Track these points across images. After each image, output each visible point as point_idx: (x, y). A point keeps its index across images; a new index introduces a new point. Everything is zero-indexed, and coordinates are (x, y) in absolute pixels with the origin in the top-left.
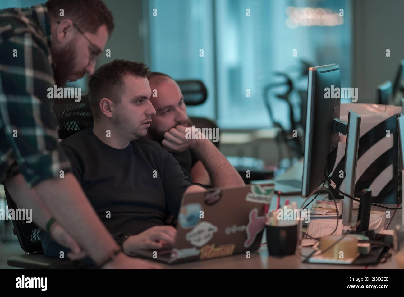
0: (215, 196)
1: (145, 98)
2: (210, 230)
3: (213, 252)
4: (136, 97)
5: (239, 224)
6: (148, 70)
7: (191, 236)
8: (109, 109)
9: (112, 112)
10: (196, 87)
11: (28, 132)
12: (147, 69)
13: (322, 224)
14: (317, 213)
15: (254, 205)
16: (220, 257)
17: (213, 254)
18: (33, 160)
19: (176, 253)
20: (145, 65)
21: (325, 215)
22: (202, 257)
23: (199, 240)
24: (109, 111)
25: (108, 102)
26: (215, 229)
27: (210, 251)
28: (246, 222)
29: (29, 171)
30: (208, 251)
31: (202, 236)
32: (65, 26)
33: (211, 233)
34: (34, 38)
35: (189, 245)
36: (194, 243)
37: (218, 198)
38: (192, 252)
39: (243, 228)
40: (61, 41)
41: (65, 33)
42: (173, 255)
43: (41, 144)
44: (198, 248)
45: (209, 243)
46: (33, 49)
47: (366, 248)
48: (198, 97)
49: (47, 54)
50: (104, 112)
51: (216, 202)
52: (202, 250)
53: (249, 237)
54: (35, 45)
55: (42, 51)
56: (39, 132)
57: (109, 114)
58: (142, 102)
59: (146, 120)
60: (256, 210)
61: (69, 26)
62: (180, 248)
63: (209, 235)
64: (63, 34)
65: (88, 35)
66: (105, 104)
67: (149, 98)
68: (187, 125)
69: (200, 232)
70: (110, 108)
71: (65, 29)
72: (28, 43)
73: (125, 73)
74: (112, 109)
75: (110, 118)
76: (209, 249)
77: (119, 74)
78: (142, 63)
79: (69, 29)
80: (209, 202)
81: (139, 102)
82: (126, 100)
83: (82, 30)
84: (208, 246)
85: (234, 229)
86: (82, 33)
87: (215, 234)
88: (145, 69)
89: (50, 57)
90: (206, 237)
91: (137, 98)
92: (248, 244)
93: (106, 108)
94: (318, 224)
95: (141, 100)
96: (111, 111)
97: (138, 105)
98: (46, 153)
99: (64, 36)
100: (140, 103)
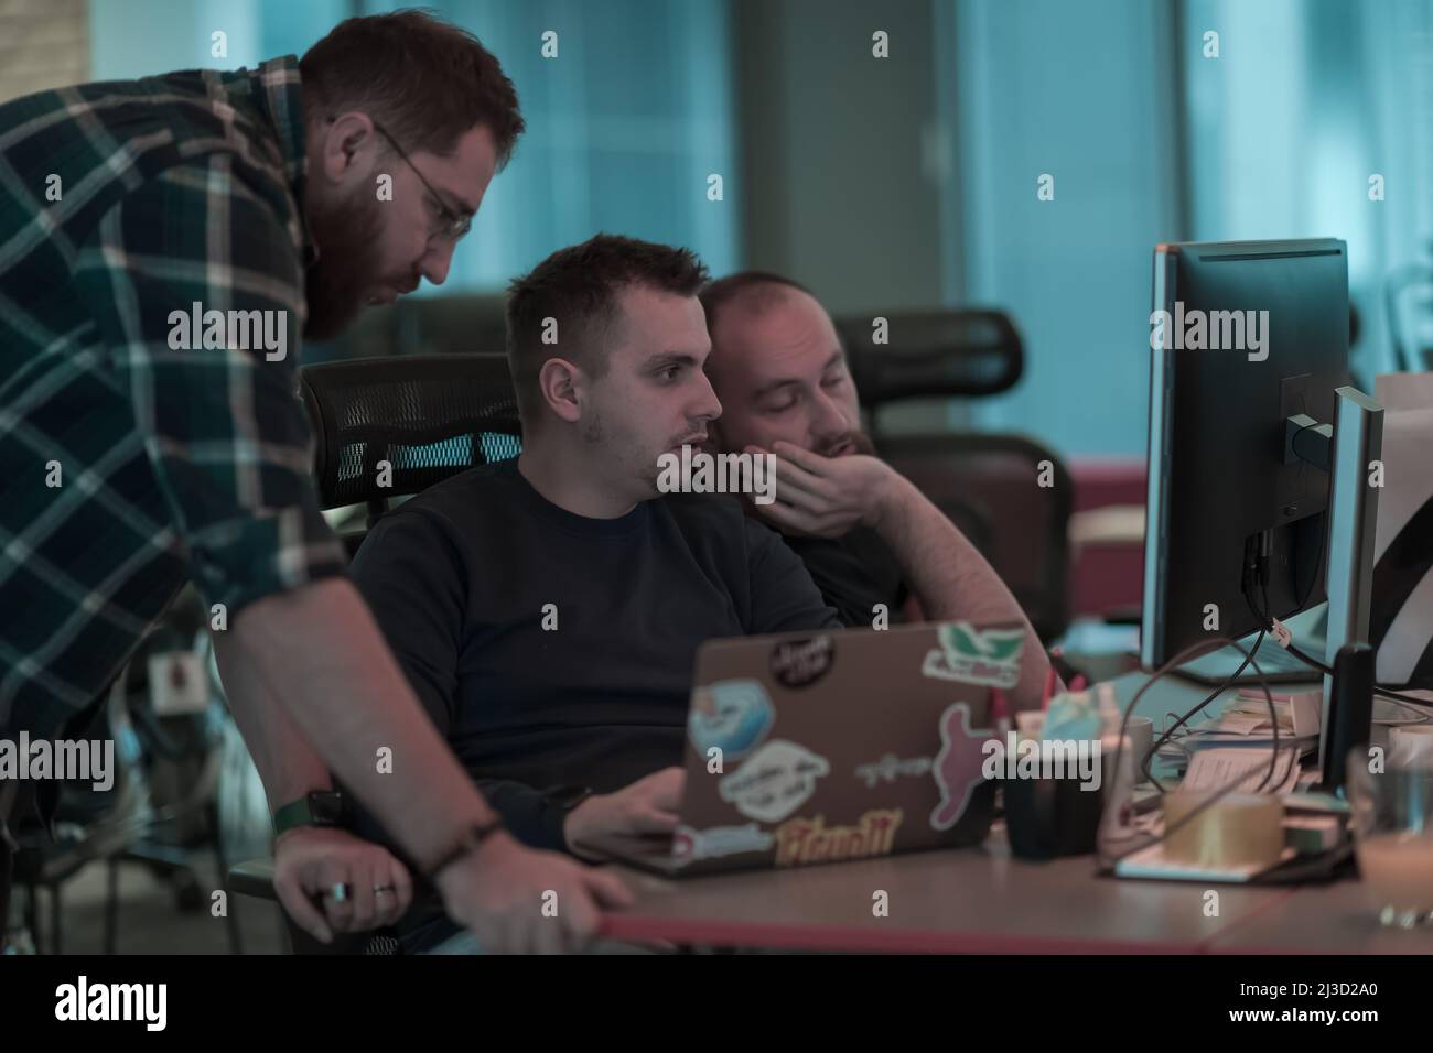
0: (813, 657)
1: (688, 360)
2: (802, 767)
3: (820, 840)
4: (658, 356)
5: (906, 753)
6: (702, 274)
7: (736, 788)
8: (569, 394)
9: (579, 403)
10: (987, 334)
11: (206, 454)
12: (699, 269)
13: (1230, 764)
14: (1225, 728)
15: (955, 691)
16: (849, 859)
17: (823, 848)
18: (219, 536)
19: (689, 841)
20: (693, 257)
21: (1250, 734)
22: (780, 858)
23: (768, 800)
24: (570, 400)
25: (566, 371)
26: (822, 766)
27: (809, 838)
28: (932, 747)
29: (211, 573)
30: (801, 838)
31: (777, 786)
32: (348, 132)
33: (808, 777)
34: (239, 170)
35: (732, 817)
36: (748, 809)
37: (820, 663)
38: (746, 839)
39: (921, 765)
40: (338, 178)
41: (350, 154)
42: (680, 848)
43: (248, 489)
44: (766, 827)
45: (805, 811)
46: (236, 203)
47: (1316, 834)
48: (993, 367)
49: (283, 216)
50: (554, 405)
51: (815, 678)
52: (780, 835)
53: (946, 797)
54: (244, 192)
55: (265, 207)
56: (245, 453)
57: (568, 411)
58: (679, 374)
59: (690, 434)
60: (963, 708)
61: (362, 132)
62: (702, 824)
63: (801, 786)
64: (342, 157)
65: (422, 160)
66: (557, 378)
67: (702, 363)
68: (852, 448)
69: (769, 774)
70: (572, 391)
71: (349, 141)
72: (218, 185)
73: (628, 280)
74: (579, 393)
75: (572, 423)
76: (805, 831)
77: (606, 282)
78: (681, 250)
79: (364, 140)
80: (792, 677)
81: (666, 375)
82: (623, 366)
83: (403, 145)
84: (801, 823)
85: (889, 768)
86: (403, 155)
87: (819, 781)
88: (693, 268)
89: (293, 228)
90: (790, 792)
91: (659, 360)
92: (942, 819)
93: (561, 390)
94: (1220, 764)
95: (674, 367)
96: (575, 402)
97: (667, 384)
98: (262, 513)
99: (348, 163)
100: (670, 375)
